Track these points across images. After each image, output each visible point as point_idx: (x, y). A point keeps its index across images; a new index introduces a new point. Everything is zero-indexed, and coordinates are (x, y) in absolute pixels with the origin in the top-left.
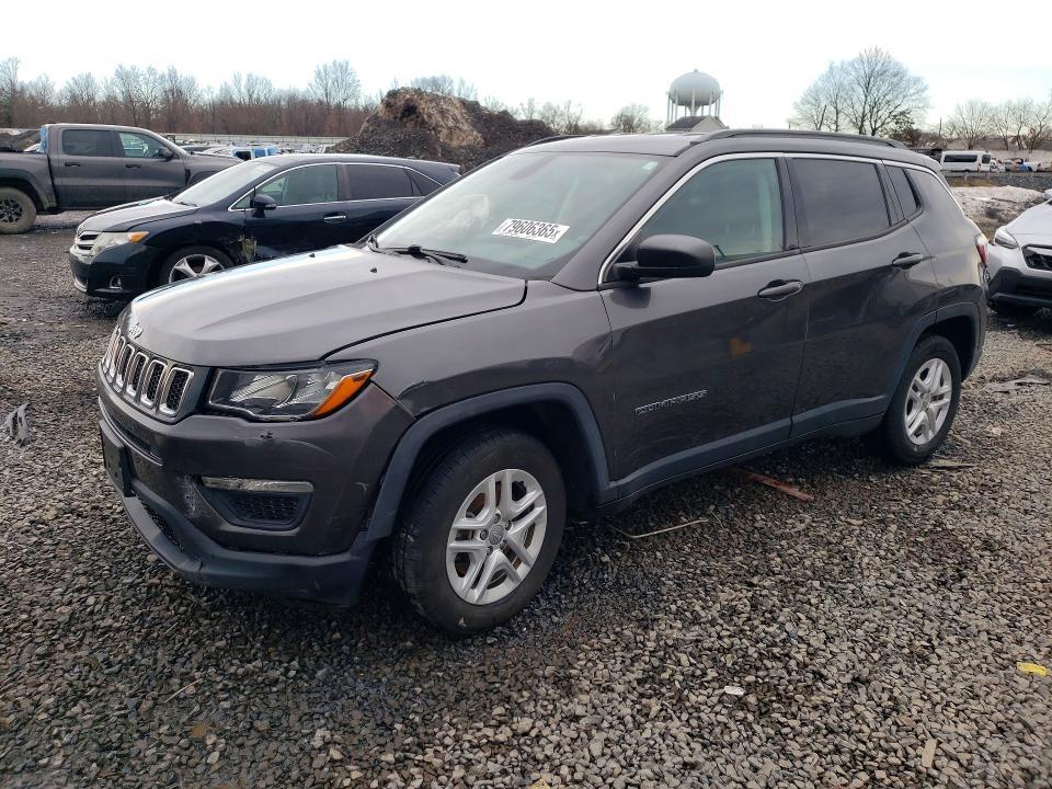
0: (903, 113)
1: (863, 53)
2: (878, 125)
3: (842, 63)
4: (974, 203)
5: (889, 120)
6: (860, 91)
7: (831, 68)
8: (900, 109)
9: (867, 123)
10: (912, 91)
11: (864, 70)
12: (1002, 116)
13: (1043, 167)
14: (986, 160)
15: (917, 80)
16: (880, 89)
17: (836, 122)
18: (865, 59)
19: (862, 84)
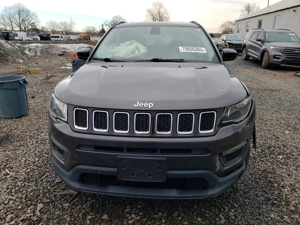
0: (32, 23)
1: (15, 4)
2: (26, 27)
3: (9, 7)
4: (76, 48)
5: (29, 25)
6: (17, 16)
7: (6, 8)
8: (31, 22)
9: (22, 26)
10: (34, 17)
11: (17, 9)
12: (60, 25)
13: (75, 39)
14: (62, 37)
15: (34, 14)
16: (23, 15)
17: (12, 25)
18: (16, 6)
19: (17, 13)
